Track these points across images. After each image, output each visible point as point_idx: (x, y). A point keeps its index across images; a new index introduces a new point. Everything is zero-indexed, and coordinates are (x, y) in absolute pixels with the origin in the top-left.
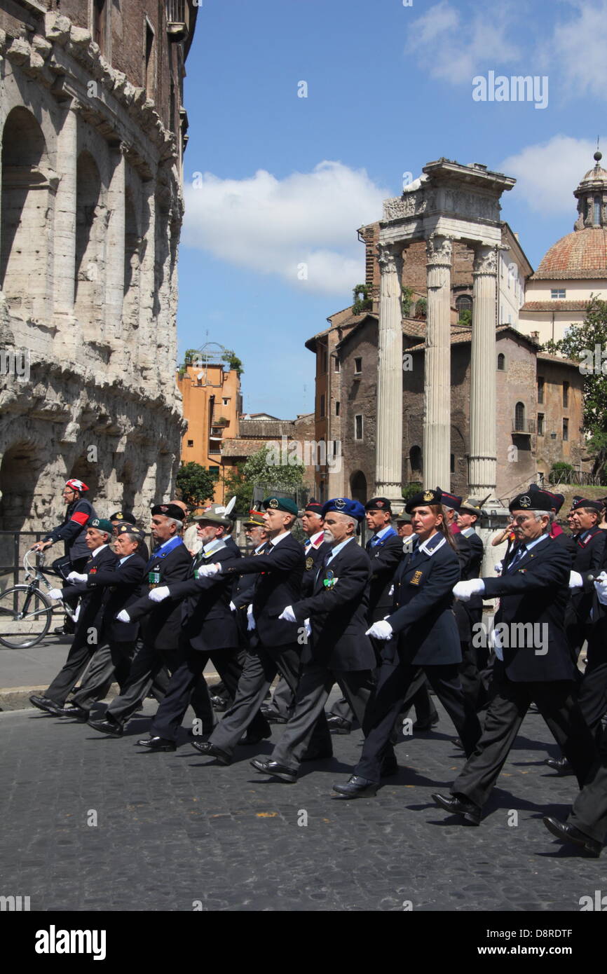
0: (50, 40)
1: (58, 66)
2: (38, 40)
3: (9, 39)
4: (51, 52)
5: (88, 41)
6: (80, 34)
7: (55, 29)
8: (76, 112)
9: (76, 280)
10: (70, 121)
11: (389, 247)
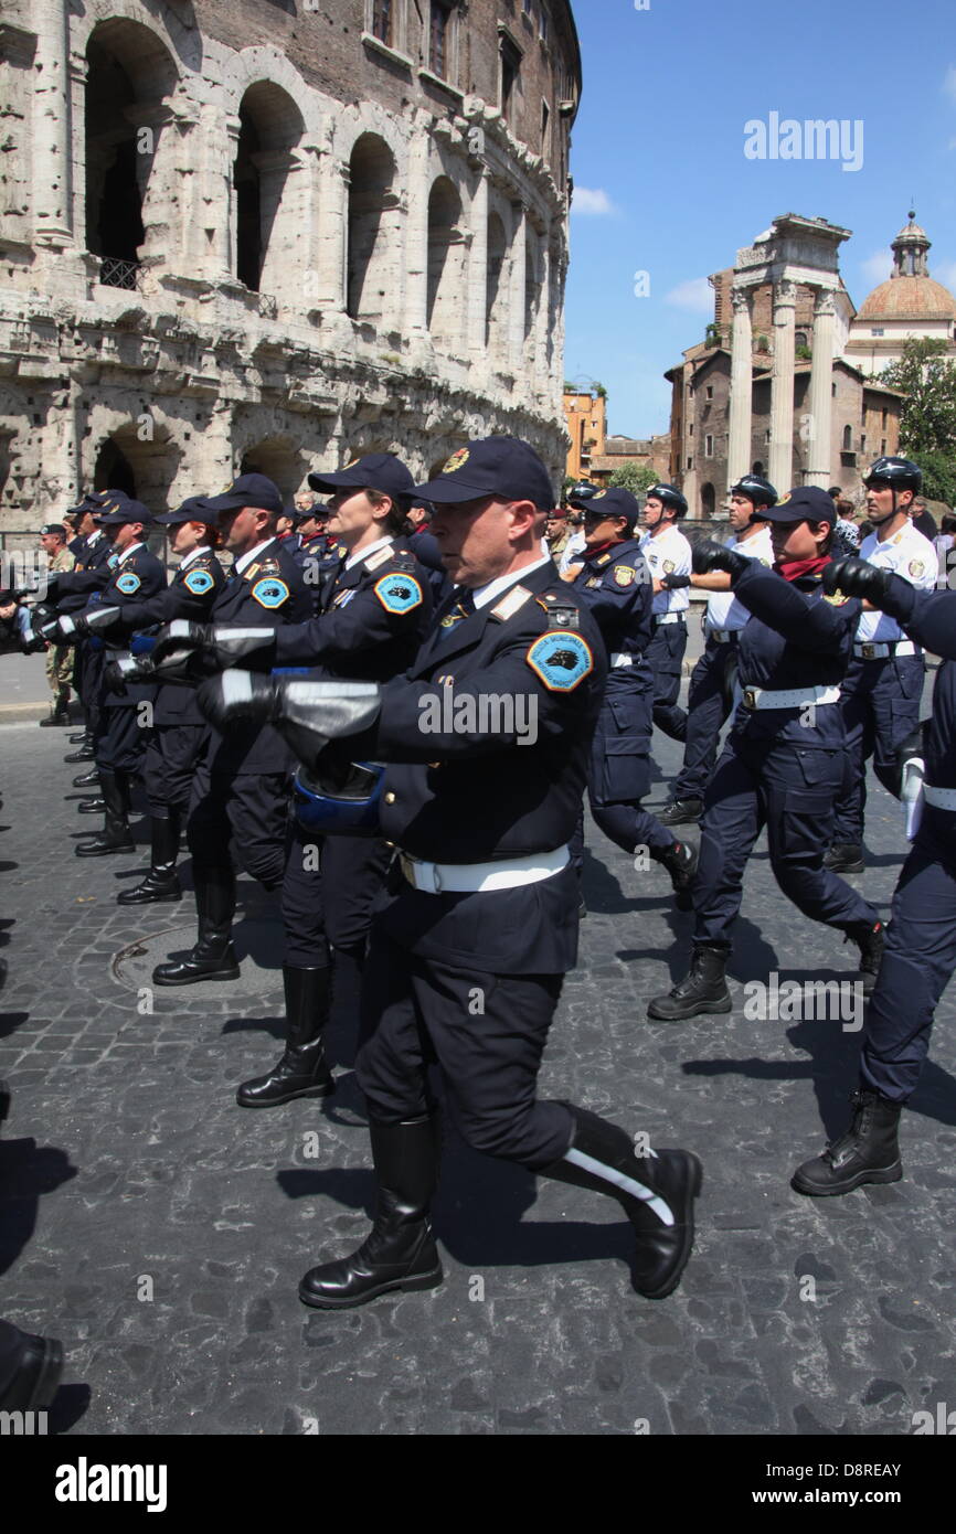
0: (468, 119)
2: (459, 120)
3: (435, 120)
4: (468, 129)
5: (497, 118)
6: (492, 112)
7: (471, 110)
8: (488, 178)
9: (487, 320)
10: (483, 186)
11: (742, 290)
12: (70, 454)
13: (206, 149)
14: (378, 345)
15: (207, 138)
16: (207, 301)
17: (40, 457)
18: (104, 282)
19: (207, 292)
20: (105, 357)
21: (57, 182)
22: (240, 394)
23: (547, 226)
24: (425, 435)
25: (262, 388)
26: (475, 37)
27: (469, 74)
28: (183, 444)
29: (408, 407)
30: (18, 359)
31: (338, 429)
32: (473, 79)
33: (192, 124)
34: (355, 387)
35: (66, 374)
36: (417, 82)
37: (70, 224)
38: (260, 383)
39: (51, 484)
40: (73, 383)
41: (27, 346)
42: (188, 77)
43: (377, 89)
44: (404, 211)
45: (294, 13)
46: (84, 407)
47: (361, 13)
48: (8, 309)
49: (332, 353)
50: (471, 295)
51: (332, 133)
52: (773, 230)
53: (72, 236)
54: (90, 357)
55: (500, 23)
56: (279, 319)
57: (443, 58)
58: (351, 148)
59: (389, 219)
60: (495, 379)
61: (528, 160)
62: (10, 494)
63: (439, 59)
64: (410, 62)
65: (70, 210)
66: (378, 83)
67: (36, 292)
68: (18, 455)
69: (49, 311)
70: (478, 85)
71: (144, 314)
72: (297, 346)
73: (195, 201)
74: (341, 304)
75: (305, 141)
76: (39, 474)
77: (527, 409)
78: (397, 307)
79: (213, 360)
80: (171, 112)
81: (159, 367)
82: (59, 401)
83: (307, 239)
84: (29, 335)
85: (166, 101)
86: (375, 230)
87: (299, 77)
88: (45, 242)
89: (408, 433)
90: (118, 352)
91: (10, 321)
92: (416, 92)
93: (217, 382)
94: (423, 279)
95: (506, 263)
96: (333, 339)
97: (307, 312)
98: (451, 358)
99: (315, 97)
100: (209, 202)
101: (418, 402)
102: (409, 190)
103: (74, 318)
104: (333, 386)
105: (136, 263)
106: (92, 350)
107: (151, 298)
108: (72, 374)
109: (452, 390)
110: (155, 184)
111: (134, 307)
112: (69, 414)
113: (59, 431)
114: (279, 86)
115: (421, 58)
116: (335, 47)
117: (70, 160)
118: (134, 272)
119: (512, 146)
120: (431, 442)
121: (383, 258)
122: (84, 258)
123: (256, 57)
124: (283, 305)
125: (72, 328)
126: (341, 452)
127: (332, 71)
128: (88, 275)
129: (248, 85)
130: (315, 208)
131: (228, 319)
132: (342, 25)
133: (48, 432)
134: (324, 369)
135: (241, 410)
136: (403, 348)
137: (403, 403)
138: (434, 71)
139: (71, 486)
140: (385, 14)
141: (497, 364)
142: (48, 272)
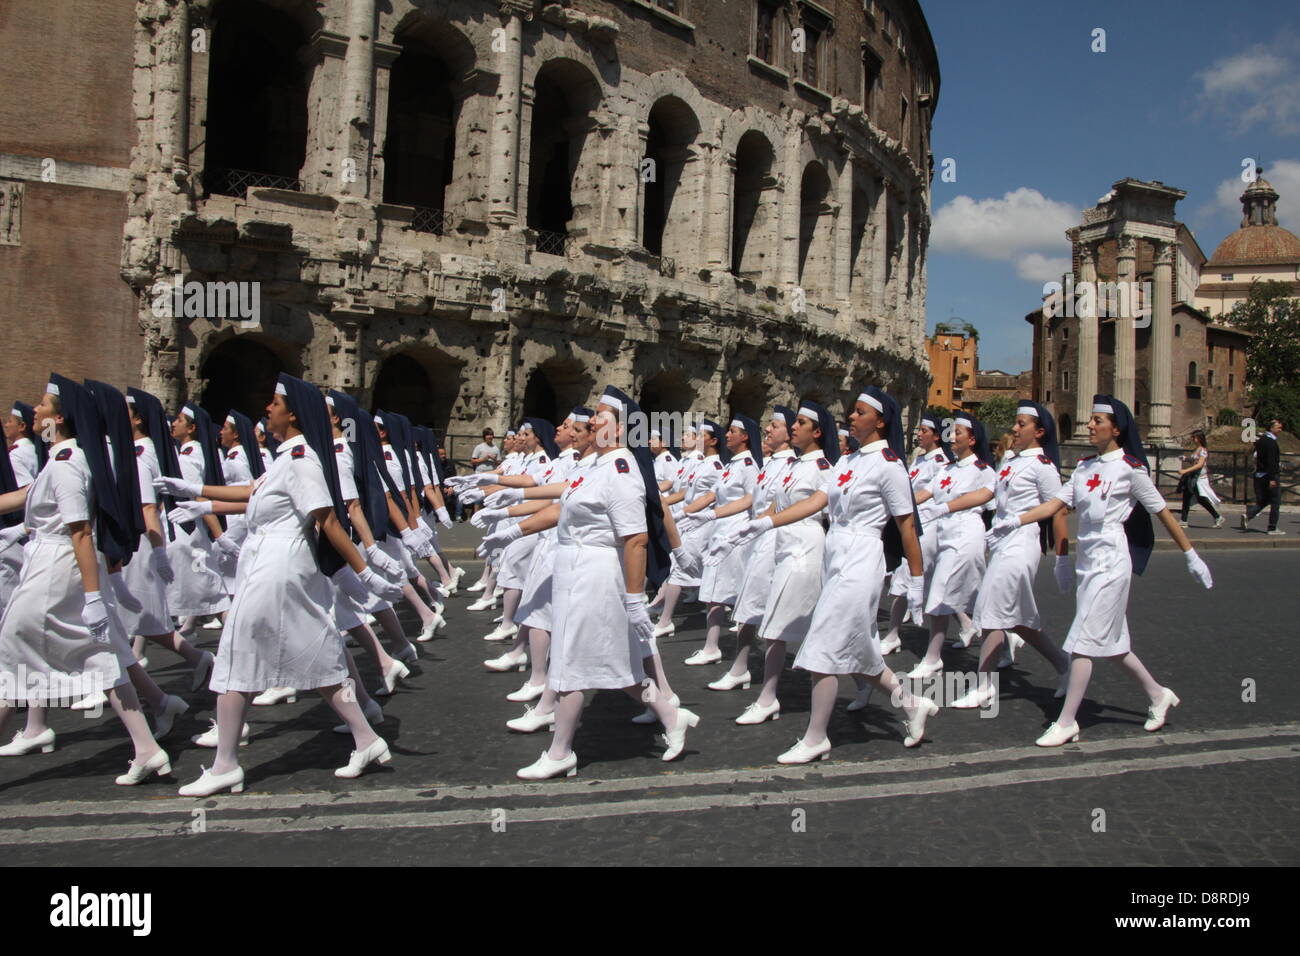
0: (834, 115)
1: (840, 131)
2: (828, 117)
3: (807, 118)
4: (835, 123)
5: (861, 113)
6: (855, 109)
7: (838, 108)
8: (852, 161)
9: (851, 276)
10: (848, 167)
11: (1087, 244)
12: (506, 380)
13: (621, 148)
14: (757, 298)
15: (622, 141)
16: (618, 264)
17: (484, 381)
18: (540, 250)
19: (616, 257)
20: (537, 306)
21: (507, 177)
22: (642, 337)
23: (907, 196)
24: (795, 371)
25: (658, 331)
26: (841, 52)
27: (836, 79)
28: (594, 374)
29: (780, 348)
30: (471, 308)
31: (722, 363)
32: (838, 85)
33: (612, 130)
34: (736, 330)
35: (507, 319)
36: (792, 90)
37: (516, 208)
38: (659, 328)
39: (490, 403)
40: (511, 326)
41: (478, 298)
42: (609, 97)
43: (760, 96)
44: (781, 190)
45: (694, 44)
46: (518, 343)
47: (747, 40)
48: (466, 271)
49: (717, 304)
50: (838, 256)
51: (722, 132)
52: (1114, 192)
53: (515, 215)
54: (525, 306)
55: (862, 39)
56: (676, 277)
57: (815, 69)
58: (737, 142)
59: (768, 196)
60: (858, 324)
61: (888, 144)
62: (459, 409)
63: (810, 70)
64: (787, 74)
65: (516, 197)
66: (761, 92)
67: (487, 258)
68: (467, 380)
69: (497, 272)
70: (843, 88)
71: (569, 274)
72: (689, 298)
73: (612, 187)
74: (727, 264)
75: (701, 139)
76: (482, 394)
77: (887, 349)
78: (774, 265)
79: (621, 309)
80: (596, 122)
81: (578, 314)
82: (500, 340)
83: (701, 214)
84: (481, 290)
85: (592, 114)
86: (756, 205)
87: (696, 91)
88: (496, 221)
89: (782, 369)
90: (548, 303)
91: (468, 280)
92: (792, 96)
93: (624, 327)
94: (796, 243)
95: (869, 228)
96: (719, 292)
97: (698, 272)
98: (819, 307)
99: (709, 106)
100: (622, 188)
101: (790, 345)
102: (786, 174)
103: (515, 277)
104: (718, 331)
105: (565, 234)
106: (527, 300)
107: (576, 262)
108: (511, 319)
109: (820, 334)
110: (581, 175)
111: (560, 269)
112: (507, 349)
113: (500, 363)
114: (680, 99)
115: (796, 71)
116: (725, 67)
117: (518, 161)
118: (563, 243)
119: (874, 135)
120: (801, 376)
121: (763, 227)
122: (525, 232)
123: (663, 78)
124: (680, 266)
125: (513, 284)
126: (724, 383)
127: (723, 85)
128: (527, 243)
129: (655, 100)
130: (707, 190)
131: (634, 277)
132: (732, 50)
133: (490, 363)
134: (710, 316)
135: (642, 350)
136: (779, 300)
137: (778, 344)
138: (807, 80)
139: (506, 405)
140: (766, 38)
141: (862, 312)
142: (497, 243)
